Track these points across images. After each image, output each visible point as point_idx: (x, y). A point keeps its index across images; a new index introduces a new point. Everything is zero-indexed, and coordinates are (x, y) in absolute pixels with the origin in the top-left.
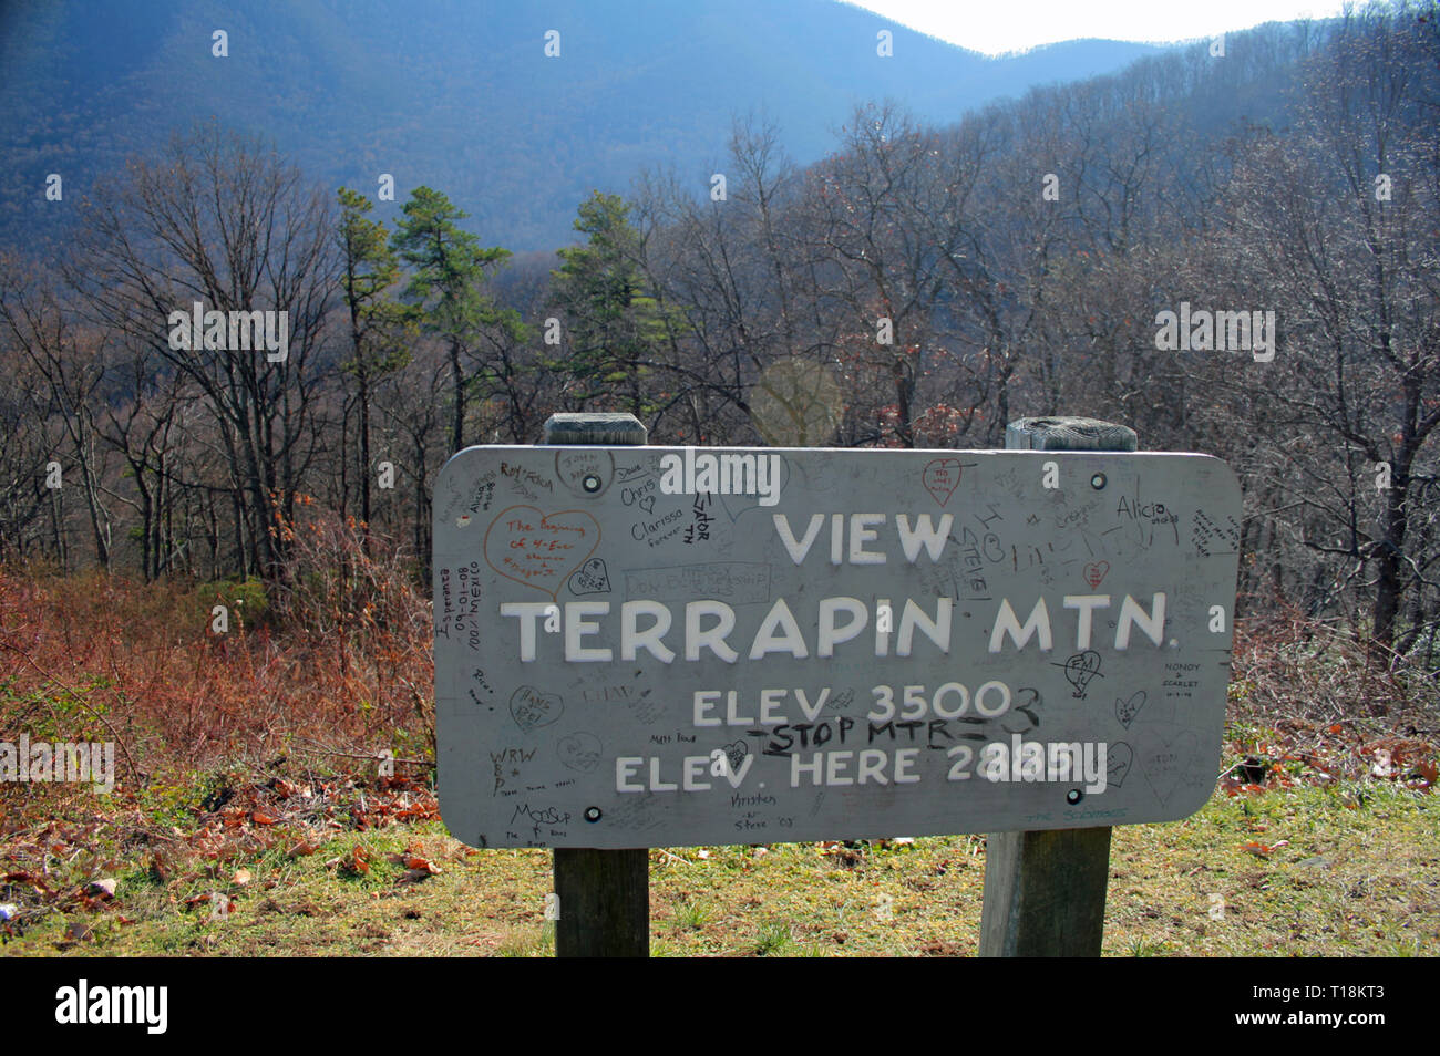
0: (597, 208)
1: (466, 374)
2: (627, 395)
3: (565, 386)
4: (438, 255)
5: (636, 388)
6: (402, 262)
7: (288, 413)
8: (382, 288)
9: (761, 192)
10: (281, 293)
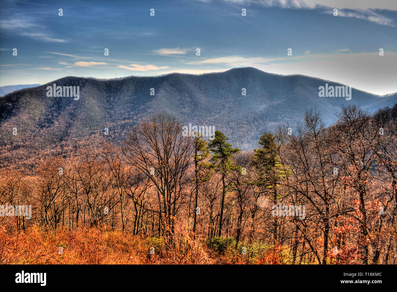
0: (266, 138)
1: (226, 184)
2: (273, 193)
3: (255, 189)
4: (220, 150)
5: (276, 191)
6: (210, 151)
7: (176, 192)
8: (204, 158)
9: (315, 133)
10: (177, 158)
